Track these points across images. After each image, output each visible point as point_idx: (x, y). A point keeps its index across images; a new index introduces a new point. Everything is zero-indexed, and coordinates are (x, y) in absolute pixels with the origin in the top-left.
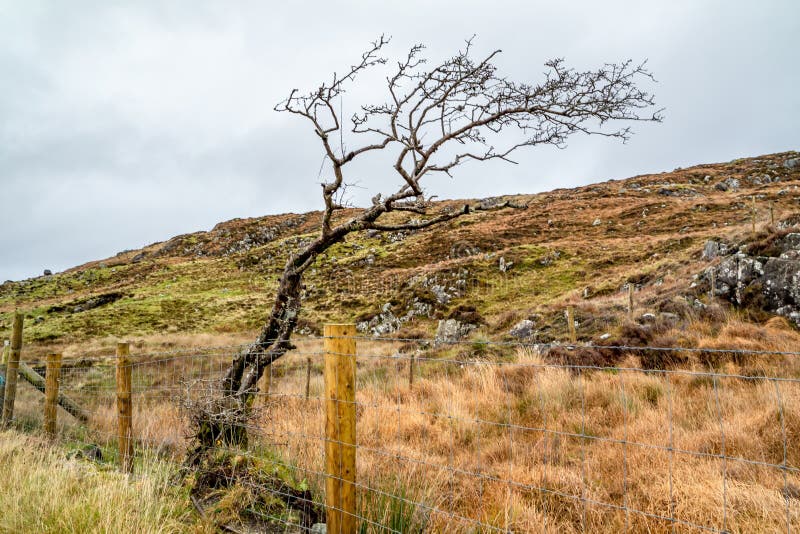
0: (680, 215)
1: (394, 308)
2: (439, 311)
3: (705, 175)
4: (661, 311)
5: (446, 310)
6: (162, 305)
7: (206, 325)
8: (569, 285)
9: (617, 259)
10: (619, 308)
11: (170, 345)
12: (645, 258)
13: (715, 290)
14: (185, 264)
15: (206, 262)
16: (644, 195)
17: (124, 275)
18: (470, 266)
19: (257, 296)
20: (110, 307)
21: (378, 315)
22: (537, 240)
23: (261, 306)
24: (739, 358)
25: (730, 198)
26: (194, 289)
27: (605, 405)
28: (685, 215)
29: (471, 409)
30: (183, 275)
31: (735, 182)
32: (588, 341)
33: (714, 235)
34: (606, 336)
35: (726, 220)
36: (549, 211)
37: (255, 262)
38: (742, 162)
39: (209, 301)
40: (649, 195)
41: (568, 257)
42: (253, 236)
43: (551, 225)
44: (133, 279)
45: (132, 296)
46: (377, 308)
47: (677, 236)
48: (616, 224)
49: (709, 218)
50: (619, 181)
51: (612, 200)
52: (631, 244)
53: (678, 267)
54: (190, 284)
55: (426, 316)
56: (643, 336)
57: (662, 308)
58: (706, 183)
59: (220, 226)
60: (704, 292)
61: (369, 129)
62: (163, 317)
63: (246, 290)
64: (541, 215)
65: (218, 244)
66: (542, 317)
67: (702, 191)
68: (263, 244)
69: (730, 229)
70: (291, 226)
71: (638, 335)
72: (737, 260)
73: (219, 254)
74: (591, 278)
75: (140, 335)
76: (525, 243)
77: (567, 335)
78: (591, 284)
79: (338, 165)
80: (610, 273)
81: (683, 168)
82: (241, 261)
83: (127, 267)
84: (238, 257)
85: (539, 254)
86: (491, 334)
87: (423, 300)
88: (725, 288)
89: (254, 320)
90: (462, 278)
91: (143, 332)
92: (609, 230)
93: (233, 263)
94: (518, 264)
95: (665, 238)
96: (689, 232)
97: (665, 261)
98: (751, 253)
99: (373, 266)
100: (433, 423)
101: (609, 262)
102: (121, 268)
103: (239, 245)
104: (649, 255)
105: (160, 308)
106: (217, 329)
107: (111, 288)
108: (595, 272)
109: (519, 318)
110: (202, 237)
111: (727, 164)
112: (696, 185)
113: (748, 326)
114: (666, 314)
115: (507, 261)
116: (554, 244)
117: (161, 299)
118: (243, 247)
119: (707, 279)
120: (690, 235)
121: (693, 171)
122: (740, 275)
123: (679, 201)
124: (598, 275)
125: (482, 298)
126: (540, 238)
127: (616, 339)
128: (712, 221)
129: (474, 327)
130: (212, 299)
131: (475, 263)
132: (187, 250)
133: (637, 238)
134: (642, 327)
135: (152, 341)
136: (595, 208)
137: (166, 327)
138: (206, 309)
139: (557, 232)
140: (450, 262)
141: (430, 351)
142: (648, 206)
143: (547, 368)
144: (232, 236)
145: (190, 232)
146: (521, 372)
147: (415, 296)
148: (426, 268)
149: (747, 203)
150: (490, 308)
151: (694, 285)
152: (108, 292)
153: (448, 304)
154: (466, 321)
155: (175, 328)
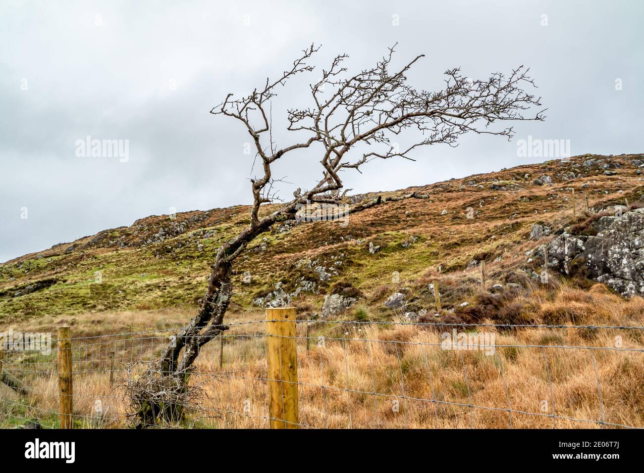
0: (509, 205)
1: (284, 286)
2: (321, 288)
3: (525, 173)
4: (507, 281)
5: (328, 286)
6: (91, 289)
7: (128, 304)
8: (426, 263)
9: (463, 241)
10: (472, 281)
11: (99, 322)
12: (485, 240)
13: (547, 264)
14: (110, 254)
15: (127, 251)
16: (479, 190)
17: (58, 264)
18: (345, 249)
19: (171, 279)
20: (46, 291)
21: (272, 292)
22: (397, 228)
23: (174, 287)
24: (575, 319)
25: (546, 191)
26: (117, 274)
27: (475, 363)
28: (513, 204)
29: (361, 370)
30: (108, 263)
31: (548, 178)
32: (451, 308)
33: (539, 219)
34: (465, 304)
35: (545, 208)
36: (406, 204)
37: (169, 251)
38: (552, 163)
39: (131, 284)
40: (483, 190)
41: (424, 240)
42: (166, 229)
43: (408, 216)
44: (65, 268)
45: (65, 281)
46: (271, 286)
47: (508, 221)
48: (459, 213)
49: (532, 207)
50: (459, 180)
51: (454, 195)
52: (473, 229)
53: (512, 246)
54: (114, 270)
55: (311, 291)
56: (495, 303)
57: (507, 279)
58: (526, 179)
59: (139, 222)
60: (540, 265)
61: (303, 128)
62: (91, 298)
63: (161, 275)
64: (400, 208)
65: (137, 236)
66: (411, 290)
67: (524, 186)
68: (175, 236)
69: (549, 215)
70: (197, 221)
71: (491, 303)
72: (564, 239)
73: (138, 245)
74: (443, 257)
75: (73, 314)
76: (388, 230)
77: (432, 304)
78: (443, 262)
79: (267, 162)
80: (458, 252)
81: (508, 168)
82: (157, 250)
83: (60, 257)
84: (154, 247)
85: (401, 239)
86: (369, 305)
87: (308, 279)
88: (556, 262)
89: (169, 299)
90: (338, 260)
91: (76, 312)
92: (455, 218)
93: (149, 252)
94: (384, 248)
95: (499, 223)
96: (517, 218)
97: (501, 241)
98: (574, 233)
99: (266, 252)
100: (331, 384)
101: (456, 244)
102: (55, 258)
103: (154, 237)
104: (488, 237)
105: (89, 291)
106: (138, 307)
107: (47, 275)
108: (446, 252)
109: (391, 291)
110: (123, 231)
111: (541, 164)
112: (519, 181)
113: (578, 292)
114: (511, 284)
115: (375, 246)
116: (412, 230)
117: (90, 284)
118: (159, 238)
119: (540, 255)
120: (519, 220)
121: (516, 171)
122: (566, 251)
123: (507, 194)
124: (448, 254)
125: (356, 275)
126: (399, 226)
127: (473, 306)
128: (534, 209)
129: (355, 300)
130: (133, 282)
131: (349, 248)
132: (111, 242)
133: (477, 224)
134: (493, 295)
135: (83, 319)
136: (442, 201)
137: (94, 306)
138: (128, 291)
139: (413, 221)
140: (329, 247)
141: (319, 321)
142: (483, 198)
143: (420, 332)
144: (149, 230)
145: (114, 227)
146: (398, 337)
147: (302, 276)
148: (309, 252)
149: (560, 194)
150: (363, 284)
151: (530, 260)
152: (45, 279)
153: (329, 281)
154: (347, 295)
155: (103, 307)
